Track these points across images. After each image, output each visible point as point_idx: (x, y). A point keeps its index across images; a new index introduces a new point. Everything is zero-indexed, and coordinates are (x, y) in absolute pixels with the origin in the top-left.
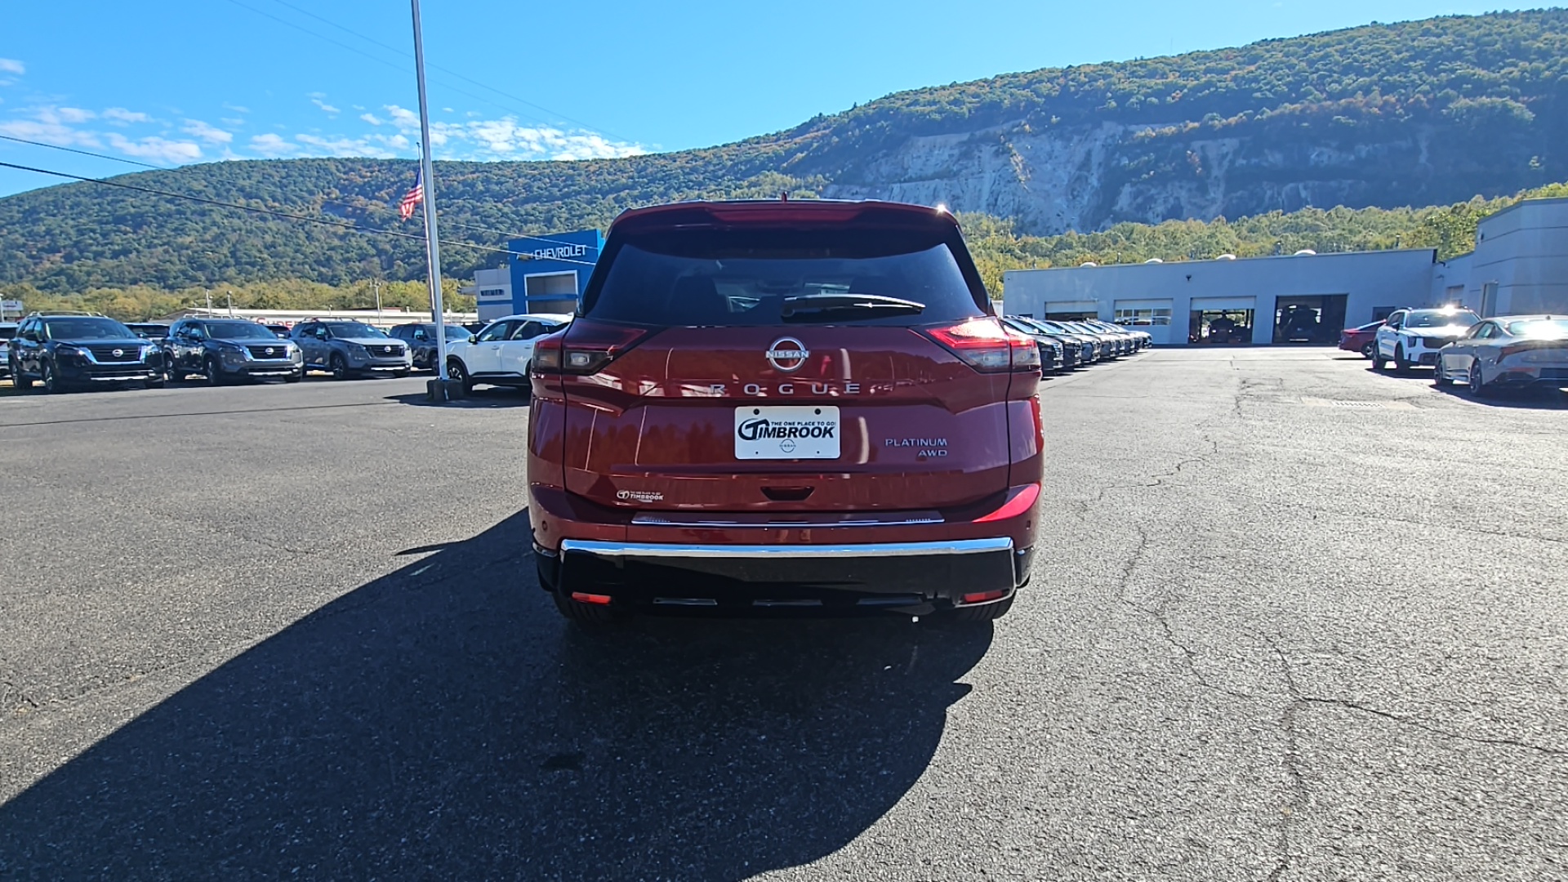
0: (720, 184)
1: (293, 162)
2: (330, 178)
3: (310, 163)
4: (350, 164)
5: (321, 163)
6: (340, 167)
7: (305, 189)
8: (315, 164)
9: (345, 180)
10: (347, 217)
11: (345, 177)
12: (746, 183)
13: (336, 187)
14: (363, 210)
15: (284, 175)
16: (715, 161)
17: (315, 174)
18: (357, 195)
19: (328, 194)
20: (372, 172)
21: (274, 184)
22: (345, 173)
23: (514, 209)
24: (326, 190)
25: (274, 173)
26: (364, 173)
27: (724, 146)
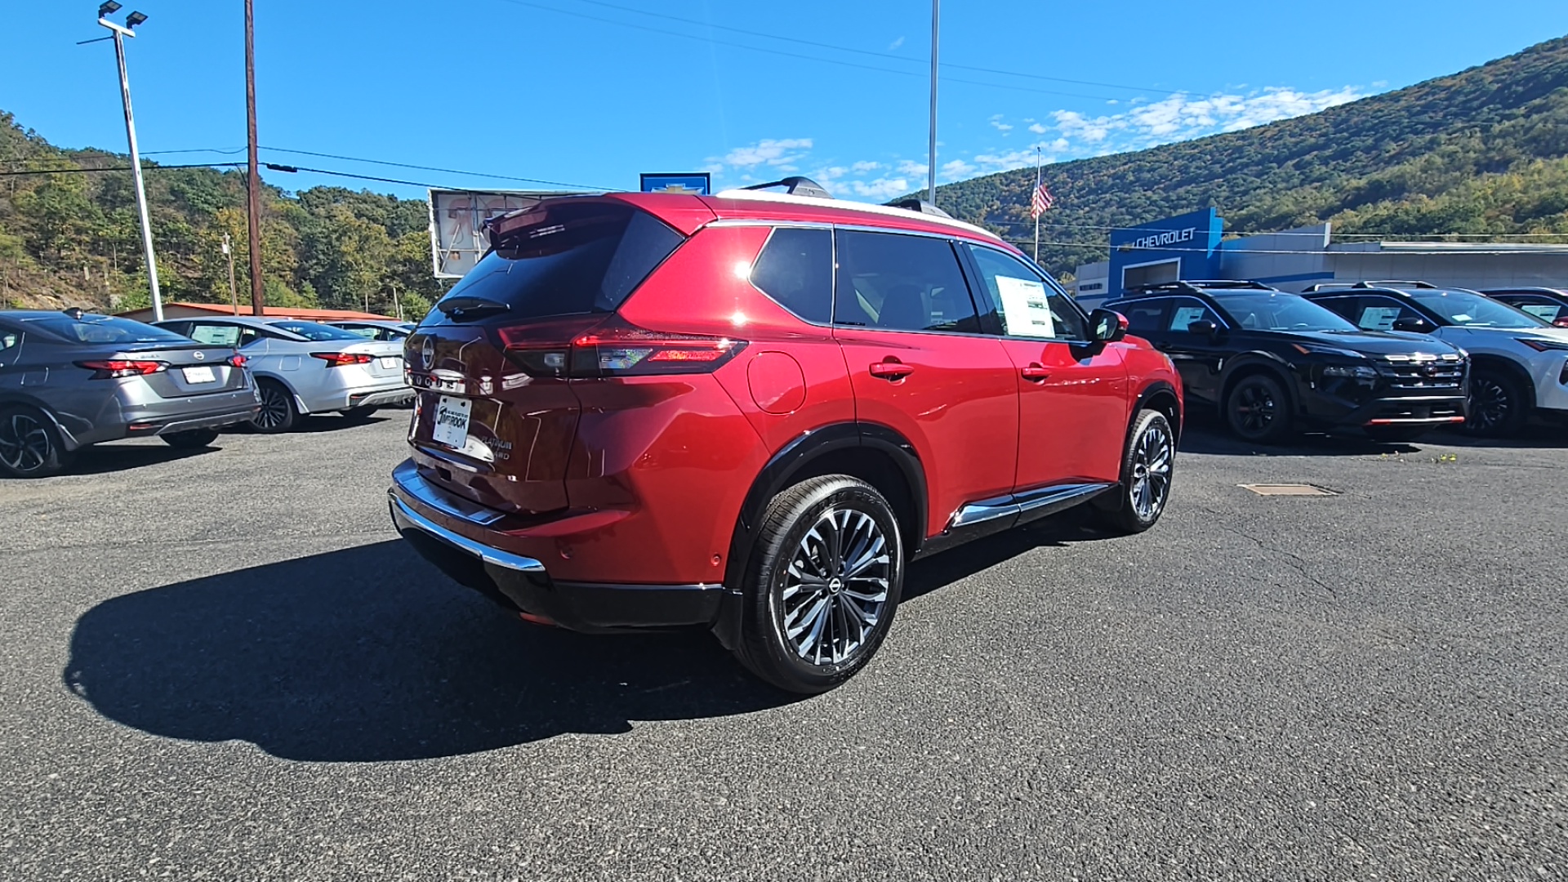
0: (1473, 119)
1: (968, 182)
2: (994, 191)
3: (980, 181)
4: (1012, 177)
5: (989, 180)
6: (1004, 181)
7: (974, 204)
8: (984, 181)
9: (1006, 191)
10: (1003, 225)
11: (1006, 188)
12: (1522, 110)
13: (997, 199)
14: (1018, 216)
15: (960, 195)
16: (1470, 88)
17: (983, 190)
18: (1014, 203)
19: (991, 207)
20: (1029, 180)
21: (952, 204)
22: (1006, 186)
23: (1165, 195)
24: (990, 203)
25: (953, 195)
26: (1022, 183)
27: (1488, 64)
